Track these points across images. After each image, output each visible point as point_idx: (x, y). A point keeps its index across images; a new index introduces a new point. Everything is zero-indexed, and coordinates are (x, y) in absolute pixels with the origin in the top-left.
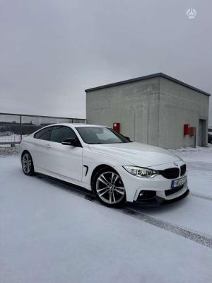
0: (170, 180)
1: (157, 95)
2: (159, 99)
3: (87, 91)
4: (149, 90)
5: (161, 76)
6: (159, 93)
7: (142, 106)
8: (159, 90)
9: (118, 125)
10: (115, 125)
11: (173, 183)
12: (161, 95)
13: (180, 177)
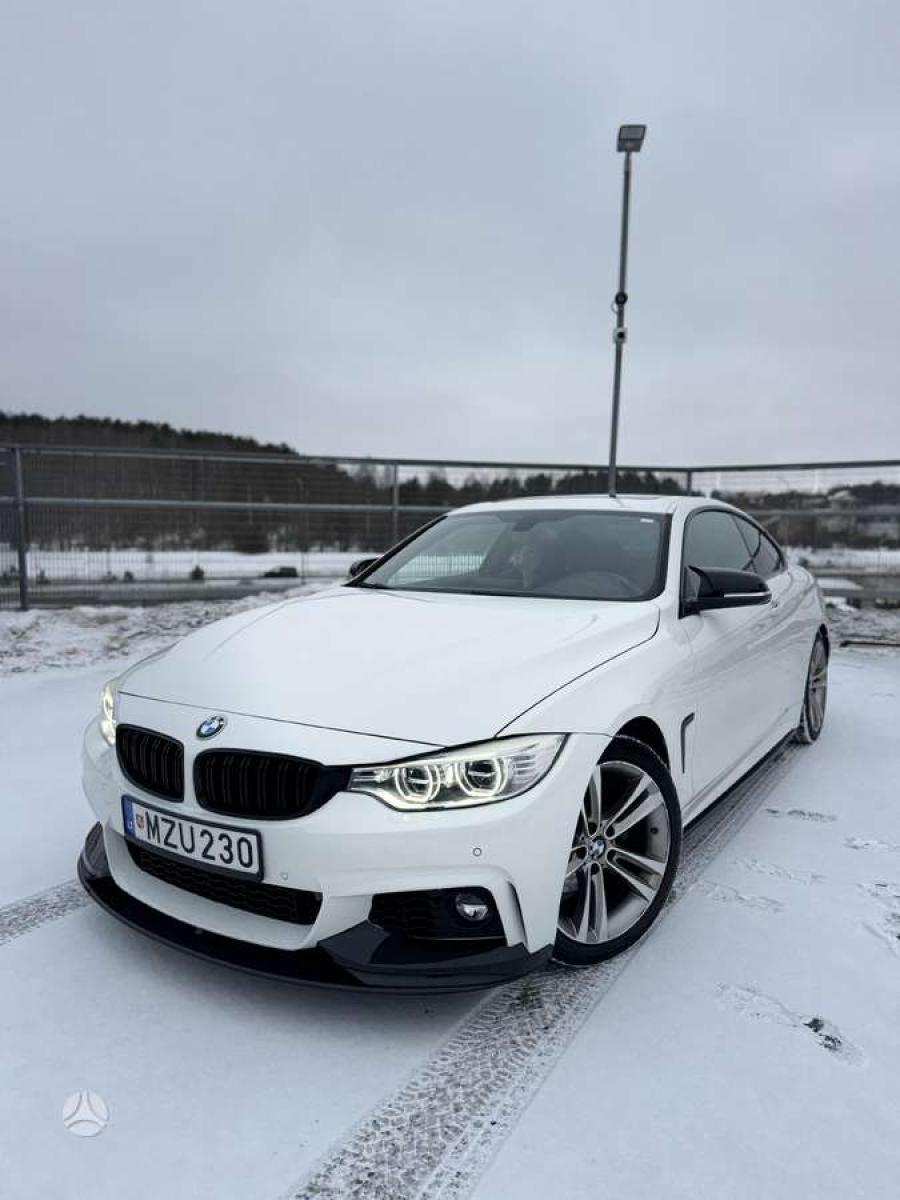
13: (190, 805)
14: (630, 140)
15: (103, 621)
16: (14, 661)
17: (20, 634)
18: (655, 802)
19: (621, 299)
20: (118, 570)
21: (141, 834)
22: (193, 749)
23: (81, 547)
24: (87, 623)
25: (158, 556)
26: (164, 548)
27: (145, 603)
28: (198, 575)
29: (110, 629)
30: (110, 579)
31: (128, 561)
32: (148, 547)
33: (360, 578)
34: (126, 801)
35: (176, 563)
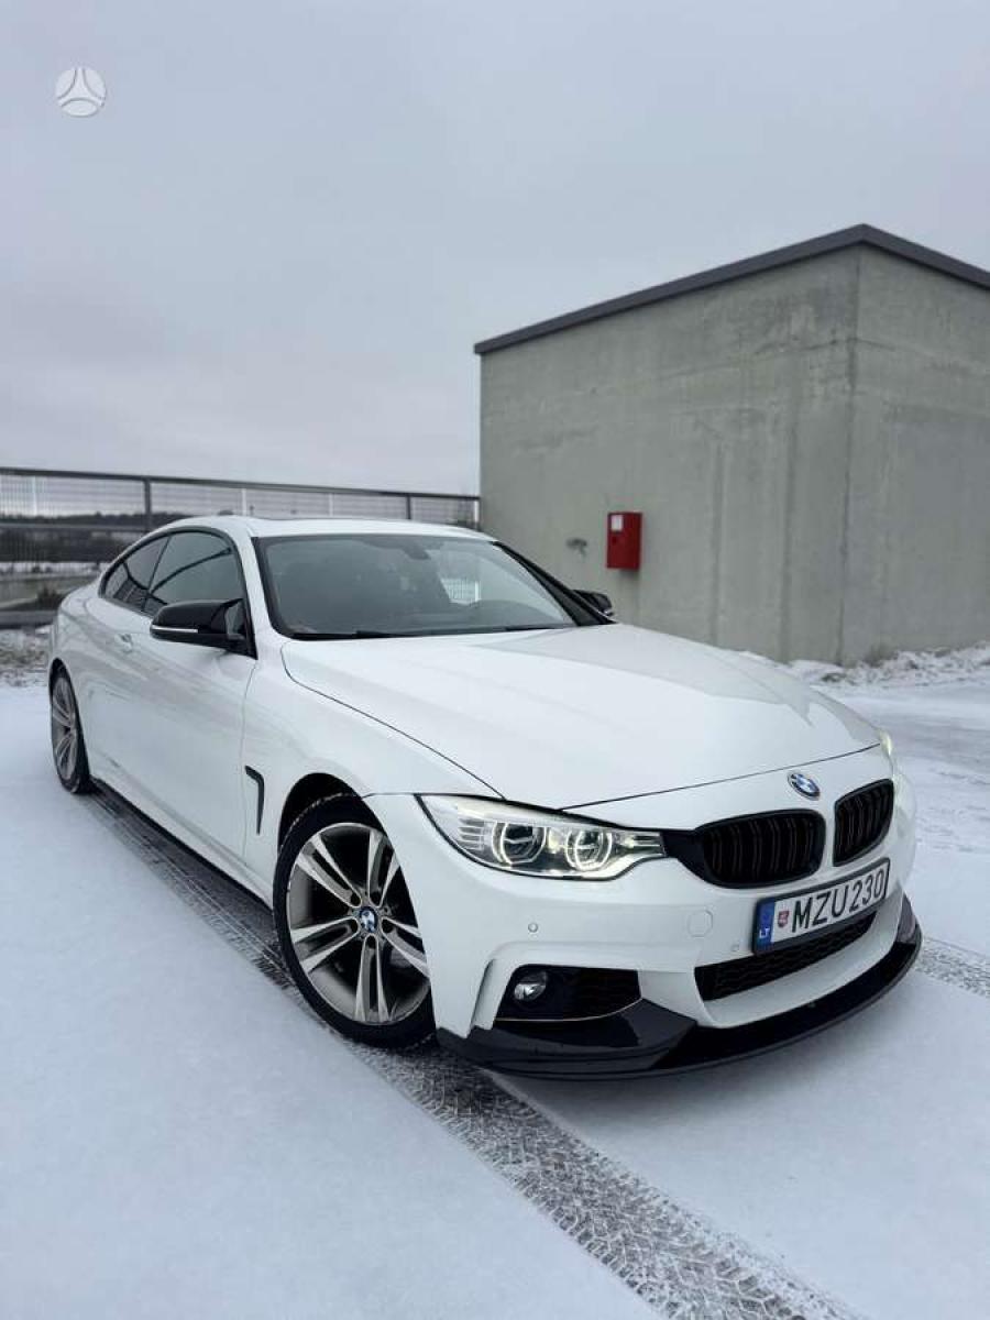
0: (746, 898)
1: (842, 353)
2: (852, 374)
3: (486, 350)
4: (796, 326)
5: (865, 242)
6: (853, 340)
7: (756, 418)
8: (853, 321)
9: (633, 522)
10: (617, 524)
11: (762, 913)
12: (863, 355)
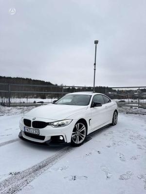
13: (32, 127)
14: (96, 42)
15: (21, 109)
16: (8, 114)
17: (9, 110)
18: (85, 128)
19: (95, 64)
20: (22, 101)
21: (26, 131)
22: (32, 121)
23: (16, 98)
24: (18, 109)
25: (29, 99)
26: (30, 98)
27: (27, 106)
28: (35, 102)
29: (22, 110)
30: (21, 103)
31: (24, 100)
32: (27, 98)
33: (54, 102)
34: (25, 127)
35: (32, 100)
